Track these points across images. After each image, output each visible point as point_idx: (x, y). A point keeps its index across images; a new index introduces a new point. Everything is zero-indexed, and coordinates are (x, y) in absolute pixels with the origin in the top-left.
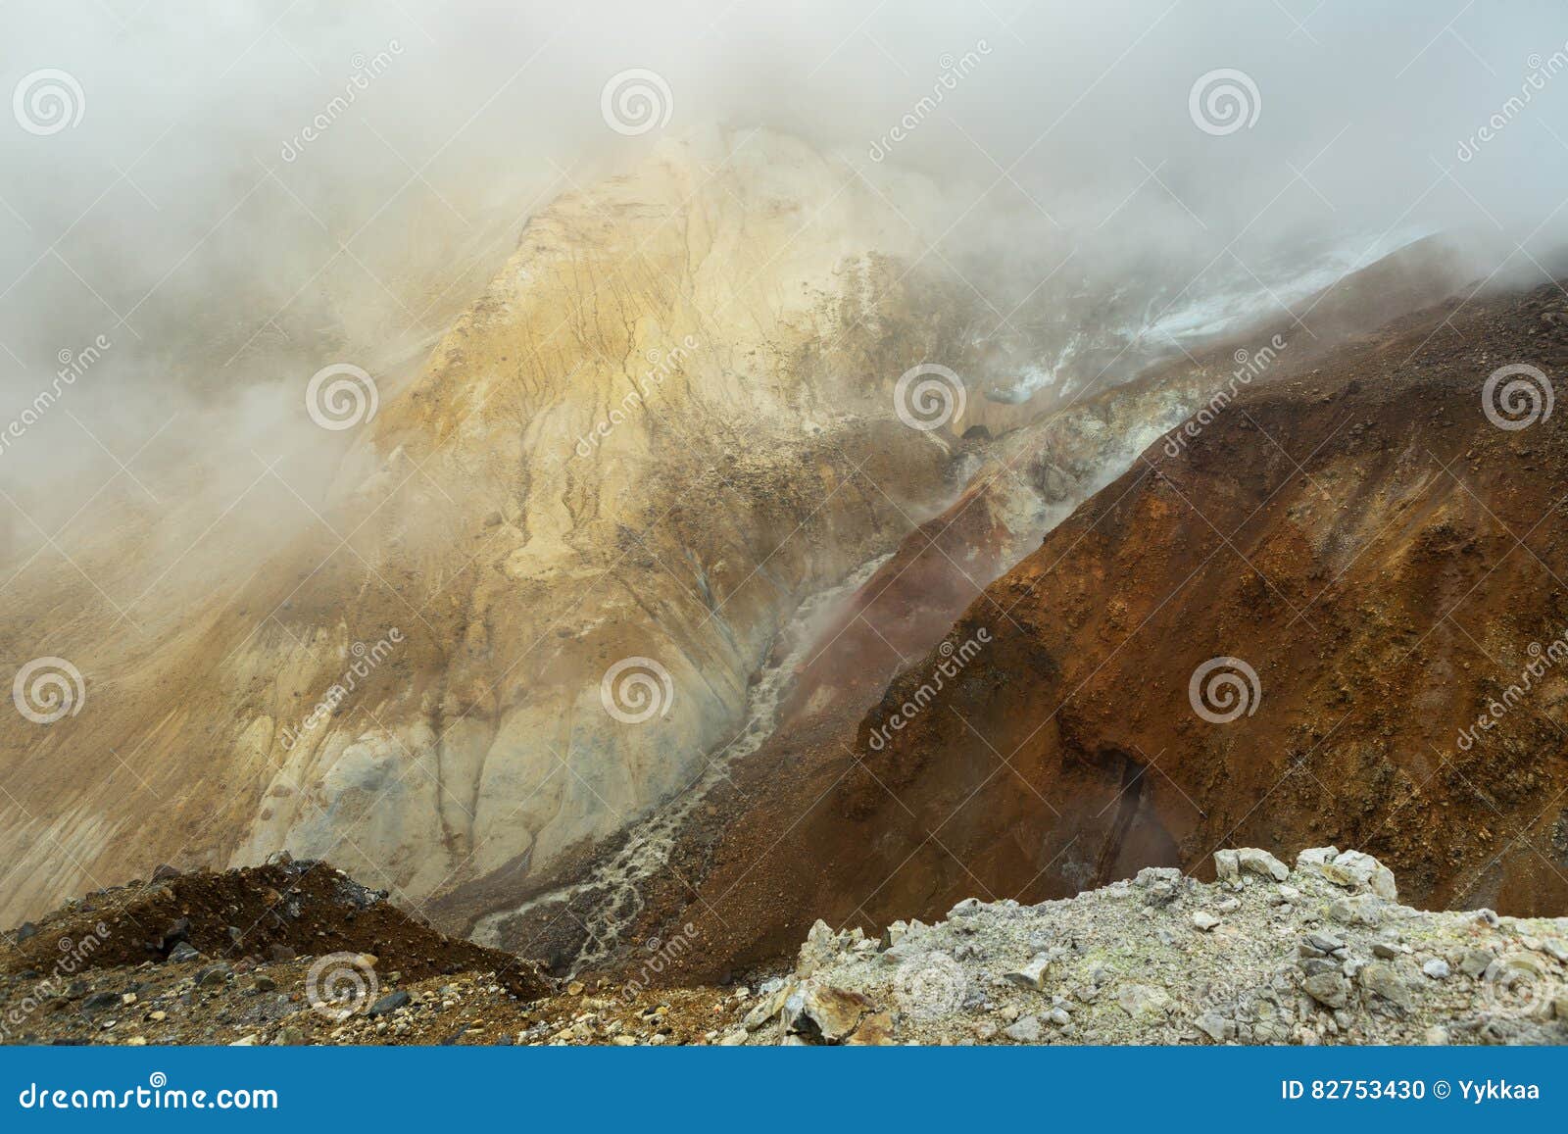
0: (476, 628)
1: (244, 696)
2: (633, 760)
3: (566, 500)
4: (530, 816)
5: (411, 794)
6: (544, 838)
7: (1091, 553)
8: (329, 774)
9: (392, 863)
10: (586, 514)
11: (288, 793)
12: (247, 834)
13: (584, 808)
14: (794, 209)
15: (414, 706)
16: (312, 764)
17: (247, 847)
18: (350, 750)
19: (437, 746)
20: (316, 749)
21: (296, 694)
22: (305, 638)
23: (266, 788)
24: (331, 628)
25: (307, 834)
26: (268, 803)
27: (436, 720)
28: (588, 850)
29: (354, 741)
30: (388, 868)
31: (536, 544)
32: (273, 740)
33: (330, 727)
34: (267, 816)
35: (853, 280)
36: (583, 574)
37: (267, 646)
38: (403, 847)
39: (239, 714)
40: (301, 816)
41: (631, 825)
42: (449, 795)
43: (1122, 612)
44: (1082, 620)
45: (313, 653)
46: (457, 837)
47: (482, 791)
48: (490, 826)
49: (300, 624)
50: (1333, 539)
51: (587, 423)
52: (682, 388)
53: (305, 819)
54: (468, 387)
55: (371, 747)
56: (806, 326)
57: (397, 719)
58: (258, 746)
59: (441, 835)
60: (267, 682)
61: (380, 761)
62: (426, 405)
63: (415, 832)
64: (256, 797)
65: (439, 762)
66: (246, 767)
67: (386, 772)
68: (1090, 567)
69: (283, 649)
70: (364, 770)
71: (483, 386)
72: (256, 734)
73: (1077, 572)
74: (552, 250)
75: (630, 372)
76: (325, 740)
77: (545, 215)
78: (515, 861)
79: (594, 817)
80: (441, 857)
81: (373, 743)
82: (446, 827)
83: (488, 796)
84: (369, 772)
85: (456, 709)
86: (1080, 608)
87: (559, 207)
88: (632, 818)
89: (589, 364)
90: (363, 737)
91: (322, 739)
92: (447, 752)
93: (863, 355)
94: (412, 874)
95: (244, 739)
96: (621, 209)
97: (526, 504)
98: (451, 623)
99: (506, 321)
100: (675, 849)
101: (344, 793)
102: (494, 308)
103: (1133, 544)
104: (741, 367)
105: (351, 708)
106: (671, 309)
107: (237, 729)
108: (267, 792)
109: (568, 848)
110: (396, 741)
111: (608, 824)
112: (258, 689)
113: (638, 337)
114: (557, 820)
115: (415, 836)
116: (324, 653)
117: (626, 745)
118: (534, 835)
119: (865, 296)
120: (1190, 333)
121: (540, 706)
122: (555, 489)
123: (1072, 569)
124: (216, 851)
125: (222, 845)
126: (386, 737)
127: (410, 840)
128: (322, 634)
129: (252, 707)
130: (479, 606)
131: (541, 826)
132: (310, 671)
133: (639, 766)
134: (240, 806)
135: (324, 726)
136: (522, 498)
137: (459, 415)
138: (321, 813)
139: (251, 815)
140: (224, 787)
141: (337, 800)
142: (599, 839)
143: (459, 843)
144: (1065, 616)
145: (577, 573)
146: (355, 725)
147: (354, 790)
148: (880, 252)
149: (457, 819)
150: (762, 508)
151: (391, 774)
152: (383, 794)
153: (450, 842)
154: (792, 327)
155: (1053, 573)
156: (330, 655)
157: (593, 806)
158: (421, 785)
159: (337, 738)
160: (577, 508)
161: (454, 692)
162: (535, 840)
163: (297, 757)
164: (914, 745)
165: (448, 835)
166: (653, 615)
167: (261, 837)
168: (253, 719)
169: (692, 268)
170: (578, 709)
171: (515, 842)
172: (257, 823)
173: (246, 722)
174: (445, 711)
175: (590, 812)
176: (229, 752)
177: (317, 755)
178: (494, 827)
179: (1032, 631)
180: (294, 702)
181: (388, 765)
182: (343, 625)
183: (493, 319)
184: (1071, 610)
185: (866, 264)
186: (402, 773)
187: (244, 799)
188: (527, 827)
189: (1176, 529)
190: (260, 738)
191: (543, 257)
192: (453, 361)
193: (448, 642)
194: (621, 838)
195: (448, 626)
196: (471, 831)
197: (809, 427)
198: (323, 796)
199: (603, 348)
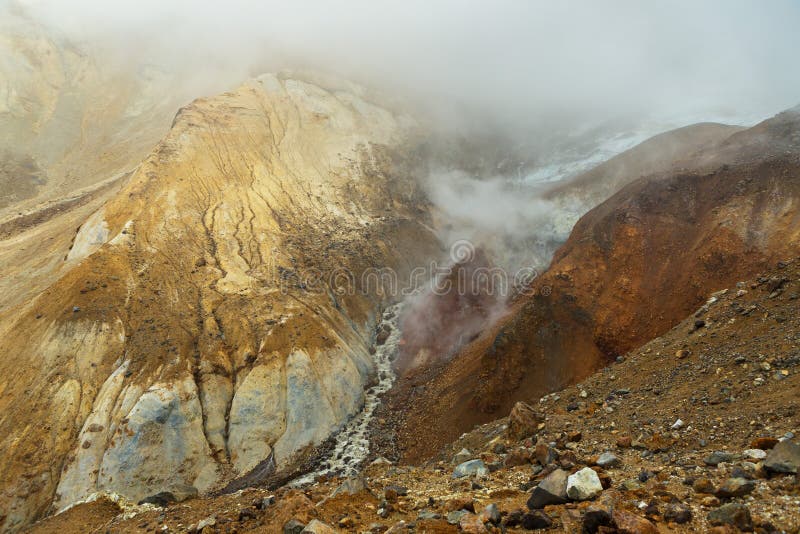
0: (210, 322)
1: (52, 368)
2: (329, 394)
3: (240, 253)
4: (268, 433)
5: (188, 424)
6: (279, 447)
7: (597, 257)
8: (131, 414)
9: (181, 472)
10: (254, 261)
11: (101, 429)
12: (73, 459)
13: (304, 425)
14: (327, 118)
15: (182, 367)
16: (115, 410)
17: (74, 469)
18: (145, 396)
19: (200, 393)
20: (116, 399)
21: (93, 365)
22: (93, 329)
23: (82, 427)
24: (112, 323)
25: (119, 456)
26: (84, 437)
27: (198, 378)
28: (312, 451)
29: (145, 391)
30: (178, 475)
31: (231, 276)
32: (81, 395)
33: (124, 384)
34: (87, 445)
35: (364, 154)
36: (268, 292)
37: (65, 335)
38: (188, 460)
39: (51, 380)
40: (113, 444)
41: (335, 434)
42: (210, 425)
43: (628, 284)
44: (600, 292)
45: (102, 338)
46: (219, 451)
47: (232, 420)
48: (242, 443)
49: (88, 321)
50: (750, 234)
51: (240, 215)
52: (288, 200)
53: (117, 445)
54: (163, 192)
55: (160, 394)
56: (345, 174)
57: (174, 375)
58: (71, 399)
59: (209, 452)
60: (69, 358)
61: (167, 403)
62: (140, 201)
63: (194, 449)
64: (75, 435)
65: (201, 404)
66: (64, 414)
67: (170, 411)
68: (597, 264)
69: (78, 337)
70: (156, 409)
71: (172, 193)
72: (68, 392)
73: (592, 267)
74: (198, 126)
75: (257, 190)
76: (123, 392)
77: (190, 108)
78: (263, 463)
79: (312, 431)
80: (212, 466)
81: (159, 392)
82: (211, 445)
83: (237, 424)
84: (160, 411)
85: (210, 369)
86: (597, 286)
87: (198, 105)
88: (335, 429)
89: (232, 186)
90: (152, 388)
91: (120, 392)
92: (207, 397)
93: (379, 190)
94: (194, 478)
95: (60, 396)
96: (234, 109)
97: (216, 255)
98: (194, 318)
99: (178, 160)
100: (371, 444)
101: (144, 425)
102: (170, 152)
103: (619, 251)
104: (316, 192)
105: (138, 371)
106: (270, 161)
107: (51, 390)
108: (84, 429)
109: (300, 451)
110: (176, 390)
111: (322, 435)
112: (63, 363)
113: (256, 174)
114: (286, 435)
115: (194, 453)
116: (109, 338)
117: (323, 386)
118: (271, 446)
119: (373, 162)
120: (545, 181)
121: (265, 364)
122: (232, 248)
123: (588, 266)
124: (49, 474)
125: (53, 469)
126: (170, 388)
127: (191, 456)
128: (105, 326)
129: (60, 374)
130: (208, 309)
131: (276, 440)
132: (101, 349)
133: (334, 398)
134: (64, 441)
135: (119, 384)
136: (213, 253)
137: (162, 206)
138: (128, 441)
139: (74, 447)
140: (49, 428)
141: (140, 431)
142: (318, 443)
143: (221, 455)
144: (590, 291)
145: (263, 291)
146: (144, 381)
147: (151, 423)
148: (375, 142)
149: (218, 440)
150: (354, 260)
151: (174, 412)
152: (169, 424)
153: (215, 455)
154: (338, 175)
155: (577, 268)
156: (114, 339)
157: (309, 425)
158: (194, 419)
159: (132, 390)
160: (249, 259)
161: (207, 358)
162: (273, 449)
163: (103, 404)
164: (516, 367)
165: (214, 451)
166: (317, 314)
167: (85, 460)
168: (64, 382)
169: (277, 143)
170: (290, 365)
171: (261, 452)
172: (80, 451)
173: (58, 385)
174: (203, 370)
175: (308, 428)
176: (48, 404)
177: (119, 402)
178: (244, 443)
179: (573, 299)
180: (92, 370)
181: (172, 406)
182: (119, 321)
183: (171, 158)
184: (592, 287)
185: (368, 147)
186: (181, 410)
187: (66, 435)
188: (267, 441)
189: (643, 242)
190: (72, 394)
191: (193, 129)
192: (152, 178)
193: (194, 329)
194: (331, 443)
195: (191, 321)
196: (227, 447)
197: (363, 222)
198: (129, 429)
199: (238, 179)
